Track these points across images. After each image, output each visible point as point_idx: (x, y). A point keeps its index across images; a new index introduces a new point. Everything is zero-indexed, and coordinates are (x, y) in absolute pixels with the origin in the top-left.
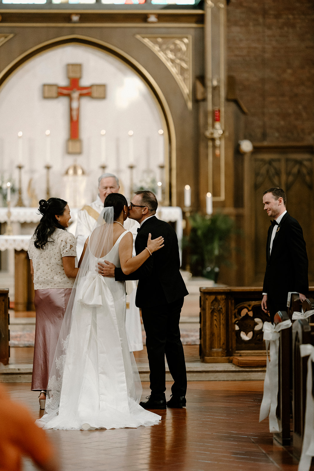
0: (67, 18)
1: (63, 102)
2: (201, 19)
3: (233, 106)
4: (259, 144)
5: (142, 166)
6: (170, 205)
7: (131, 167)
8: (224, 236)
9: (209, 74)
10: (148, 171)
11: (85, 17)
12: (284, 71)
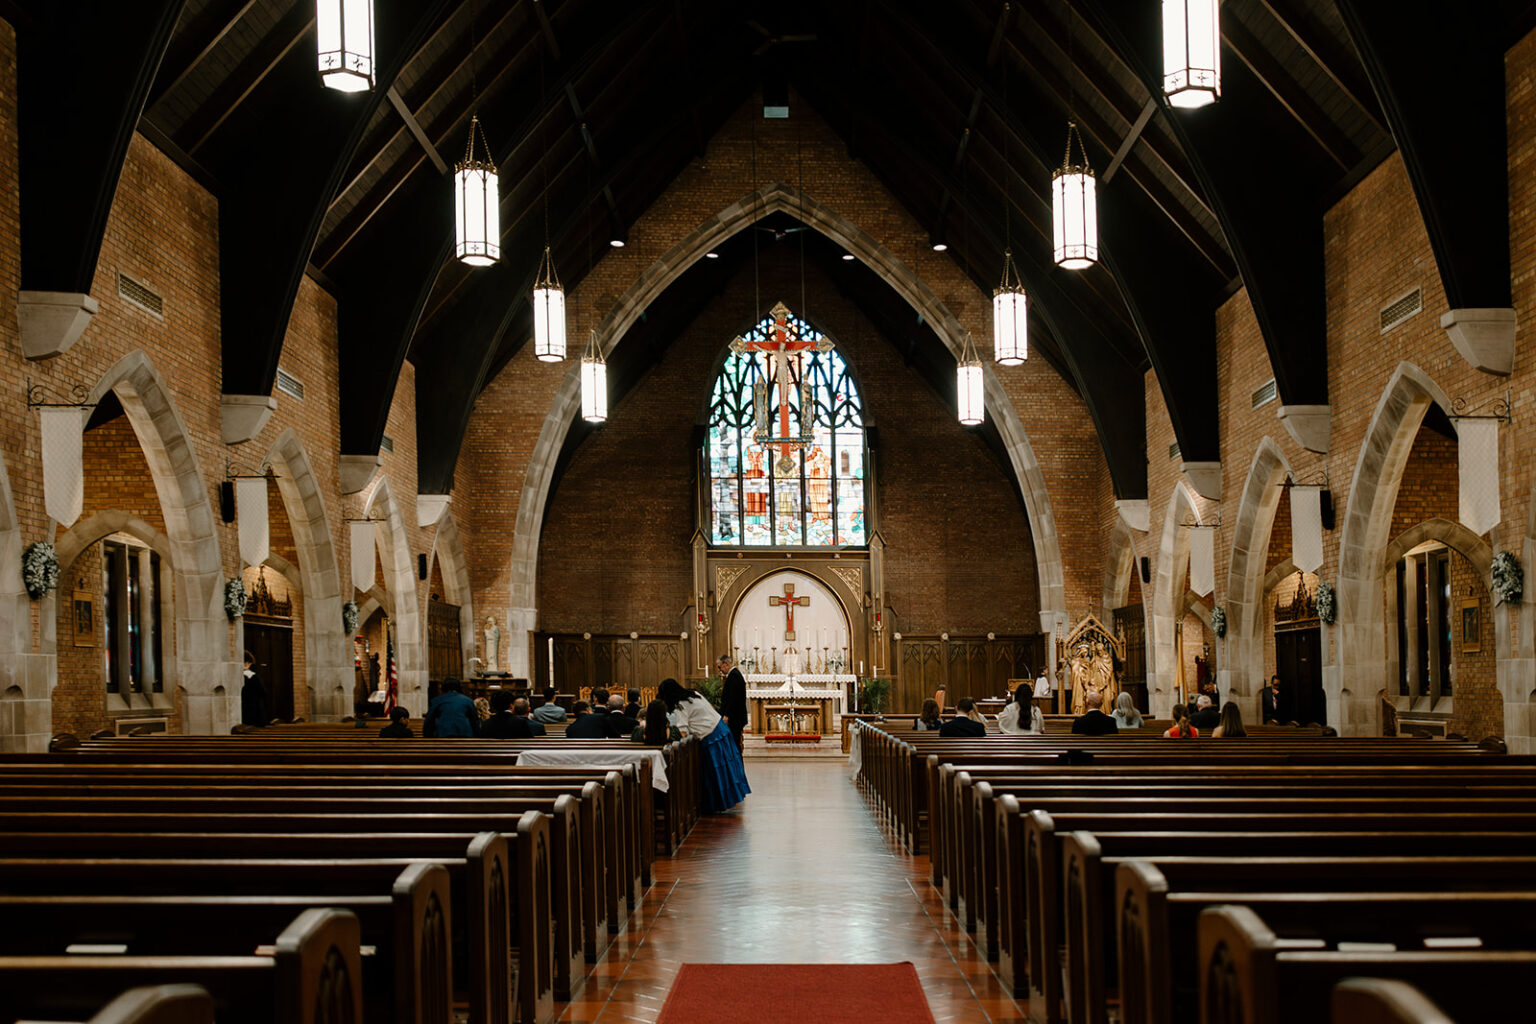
0: (784, 556)
1: (782, 609)
2: (867, 556)
3: (889, 610)
4: (905, 635)
5: (832, 648)
6: (851, 673)
7: (826, 649)
8: (884, 692)
9: (873, 591)
10: (837, 651)
11: (794, 555)
12: (923, 589)
